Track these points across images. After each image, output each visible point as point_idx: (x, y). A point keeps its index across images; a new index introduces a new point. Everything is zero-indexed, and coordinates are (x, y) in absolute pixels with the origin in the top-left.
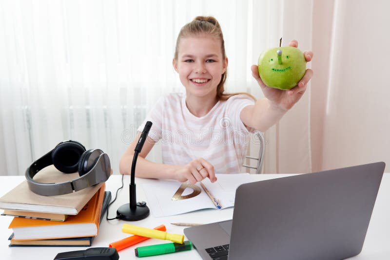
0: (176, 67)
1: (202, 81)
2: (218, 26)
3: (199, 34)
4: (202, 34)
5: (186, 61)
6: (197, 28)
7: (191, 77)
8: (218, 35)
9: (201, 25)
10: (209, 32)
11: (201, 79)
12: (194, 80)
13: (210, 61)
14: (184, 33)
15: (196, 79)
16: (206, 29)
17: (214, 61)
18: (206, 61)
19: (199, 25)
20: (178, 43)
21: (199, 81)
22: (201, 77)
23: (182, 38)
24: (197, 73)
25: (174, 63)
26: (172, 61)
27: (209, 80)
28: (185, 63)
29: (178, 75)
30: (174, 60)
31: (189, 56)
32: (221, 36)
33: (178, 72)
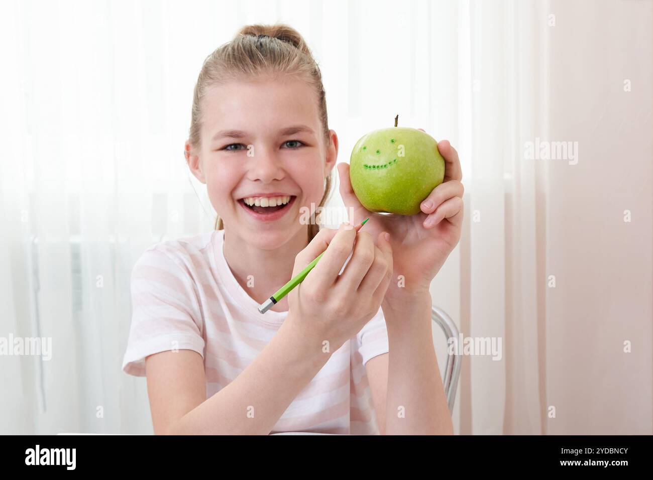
0: (195, 165)
1: (273, 203)
2: (306, 50)
3: (256, 73)
4: (266, 72)
5: (225, 148)
6: (251, 55)
7: (241, 193)
8: (308, 74)
9: (261, 46)
10: (283, 66)
11: (269, 196)
12: (250, 202)
13: (292, 144)
14: (213, 72)
15: (254, 197)
16: (275, 58)
17: (304, 144)
18: (281, 147)
19: (254, 48)
20: (198, 99)
21: (263, 203)
22: (271, 190)
23: (209, 84)
24: (257, 180)
25: (188, 155)
26: (183, 149)
27: (293, 198)
28: (224, 153)
29: (202, 189)
30: (188, 147)
31: (232, 134)
32: (316, 75)
33: (202, 180)
